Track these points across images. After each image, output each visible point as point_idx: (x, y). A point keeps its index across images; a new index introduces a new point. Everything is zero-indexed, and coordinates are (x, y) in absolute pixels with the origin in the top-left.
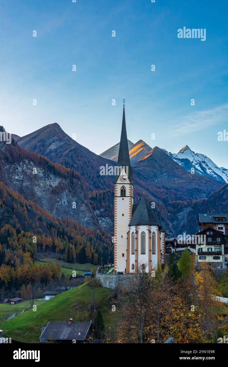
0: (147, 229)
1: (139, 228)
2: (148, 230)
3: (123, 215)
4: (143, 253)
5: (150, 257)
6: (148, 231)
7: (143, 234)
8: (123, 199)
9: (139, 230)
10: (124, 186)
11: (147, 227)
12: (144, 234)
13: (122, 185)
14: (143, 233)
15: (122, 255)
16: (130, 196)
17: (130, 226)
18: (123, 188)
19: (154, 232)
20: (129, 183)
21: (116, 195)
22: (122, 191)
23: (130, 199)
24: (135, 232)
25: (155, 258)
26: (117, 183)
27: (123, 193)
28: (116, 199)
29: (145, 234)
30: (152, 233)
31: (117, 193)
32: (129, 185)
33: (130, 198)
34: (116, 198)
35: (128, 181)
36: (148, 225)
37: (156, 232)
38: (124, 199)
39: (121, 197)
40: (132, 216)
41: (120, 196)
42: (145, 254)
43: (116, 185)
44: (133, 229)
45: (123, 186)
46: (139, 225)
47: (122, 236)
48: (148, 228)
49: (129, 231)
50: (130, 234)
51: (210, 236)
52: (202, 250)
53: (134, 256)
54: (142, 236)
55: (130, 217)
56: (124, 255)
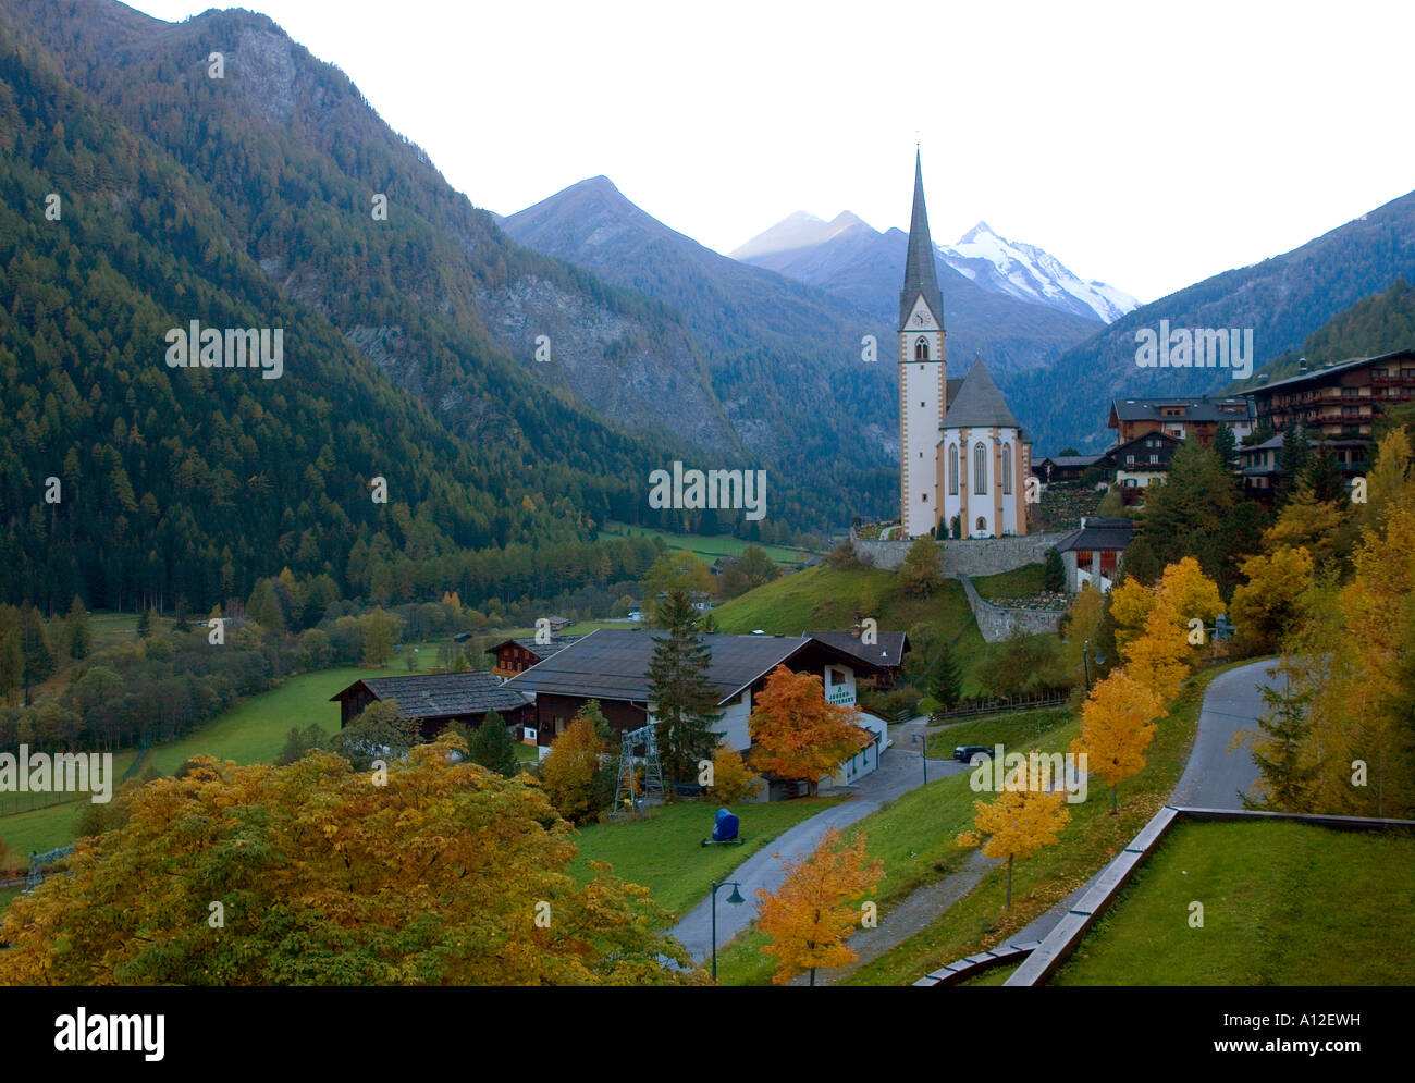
0: (990, 437)
1: (970, 435)
2: (993, 438)
3: (923, 404)
4: (981, 491)
5: (998, 501)
6: (992, 440)
7: (978, 447)
8: (922, 367)
9: (969, 438)
10: (924, 337)
11: (990, 431)
12: (982, 447)
13: (919, 334)
14: (980, 446)
15: (921, 497)
16: (940, 359)
17: (943, 429)
18: (922, 341)
19: (1006, 443)
20: (937, 328)
21: (905, 357)
22: (918, 348)
23: (939, 367)
24: (958, 443)
25: (1010, 503)
26: (906, 330)
27: (922, 353)
28: (906, 369)
29: (986, 448)
30: (1002, 446)
31: (906, 354)
32: (935, 333)
33: (940, 364)
34: (904, 366)
35: (932, 325)
36: (994, 427)
37: (1012, 443)
38: (925, 367)
39: (917, 362)
40: (948, 408)
41: (915, 361)
42: (985, 494)
43: (904, 334)
44: (953, 436)
45: (922, 336)
46: (970, 427)
47: (921, 455)
48: (991, 434)
49: (942, 442)
50: (943, 450)
51: (1154, 451)
52: (1136, 484)
53: (957, 498)
54: (976, 452)
55: (941, 409)
56: (929, 497)
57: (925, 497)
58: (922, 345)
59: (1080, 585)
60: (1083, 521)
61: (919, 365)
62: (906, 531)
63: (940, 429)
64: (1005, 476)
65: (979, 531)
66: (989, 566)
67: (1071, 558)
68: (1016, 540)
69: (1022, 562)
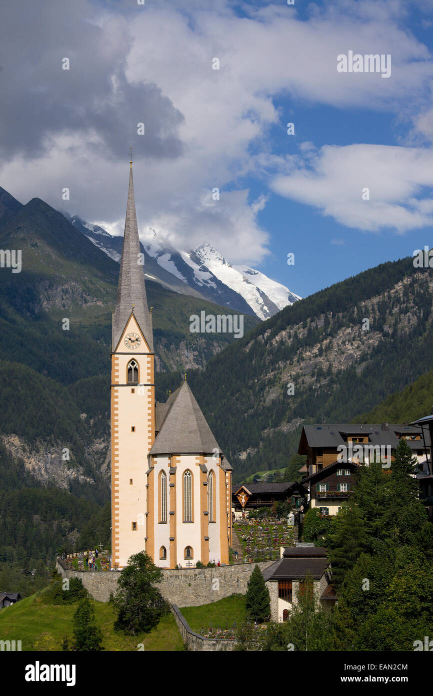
0: (197, 464)
1: (179, 462)
2: (200, 465)
3: (133, 429)
4: (188, 520)
5: (204, 529)
6: (198, 468)
7: (186, 474)
8: (133, 391)
9: (177, 465)
10: (135, 360)
11: (197, 458)
12: (189, 474)
13: (131, 357)
14: (188, 472)
15: (131, 526)
16: (149, 383)
17: (153, 455)
18: (133, 364)
19: (211, 470)
20: (148, 352)
21: (116, 380)
22: (130, 370)
23: (149, 391)
24: (167, 470)
25: (217, 532)
26: (117, 352)
27: (133, 376)
28: (117, 391)
29: (192, 475)
30: (208, 473)
31: (117, 377)
32: (146, 355)
33: (150, 387)
34: (116, 388)
35: (143, 347)
36: (200, 454)
37: (217, 470)
38: (135, 391)
39: (128, 385)
40: (157, 433)
41: (125, 384)
42: (193, 523)
43: (116, 356)
44: (162, 463)
45: (133, 359)
46: (179, 454)
47: (131, 480)
48: (198, 461)
49: (152, 469)
50: (153, 476)
51: (344, 480)
52: (328, 513)
53: (167, 527)
54: (184, 480)
55: (150, 435)
56: (138, 524)
57: (134, 525)
58: (133, 367)
59: (281, 614)
60: (282, 550)
61: (131, 388)
62: (117, 561)
63: (149, 456)
64: (211, 504)
65: (187, 561)
66: (197, 596)
67: (273, 588)
68: (222, 569)
69: (227, 593)
